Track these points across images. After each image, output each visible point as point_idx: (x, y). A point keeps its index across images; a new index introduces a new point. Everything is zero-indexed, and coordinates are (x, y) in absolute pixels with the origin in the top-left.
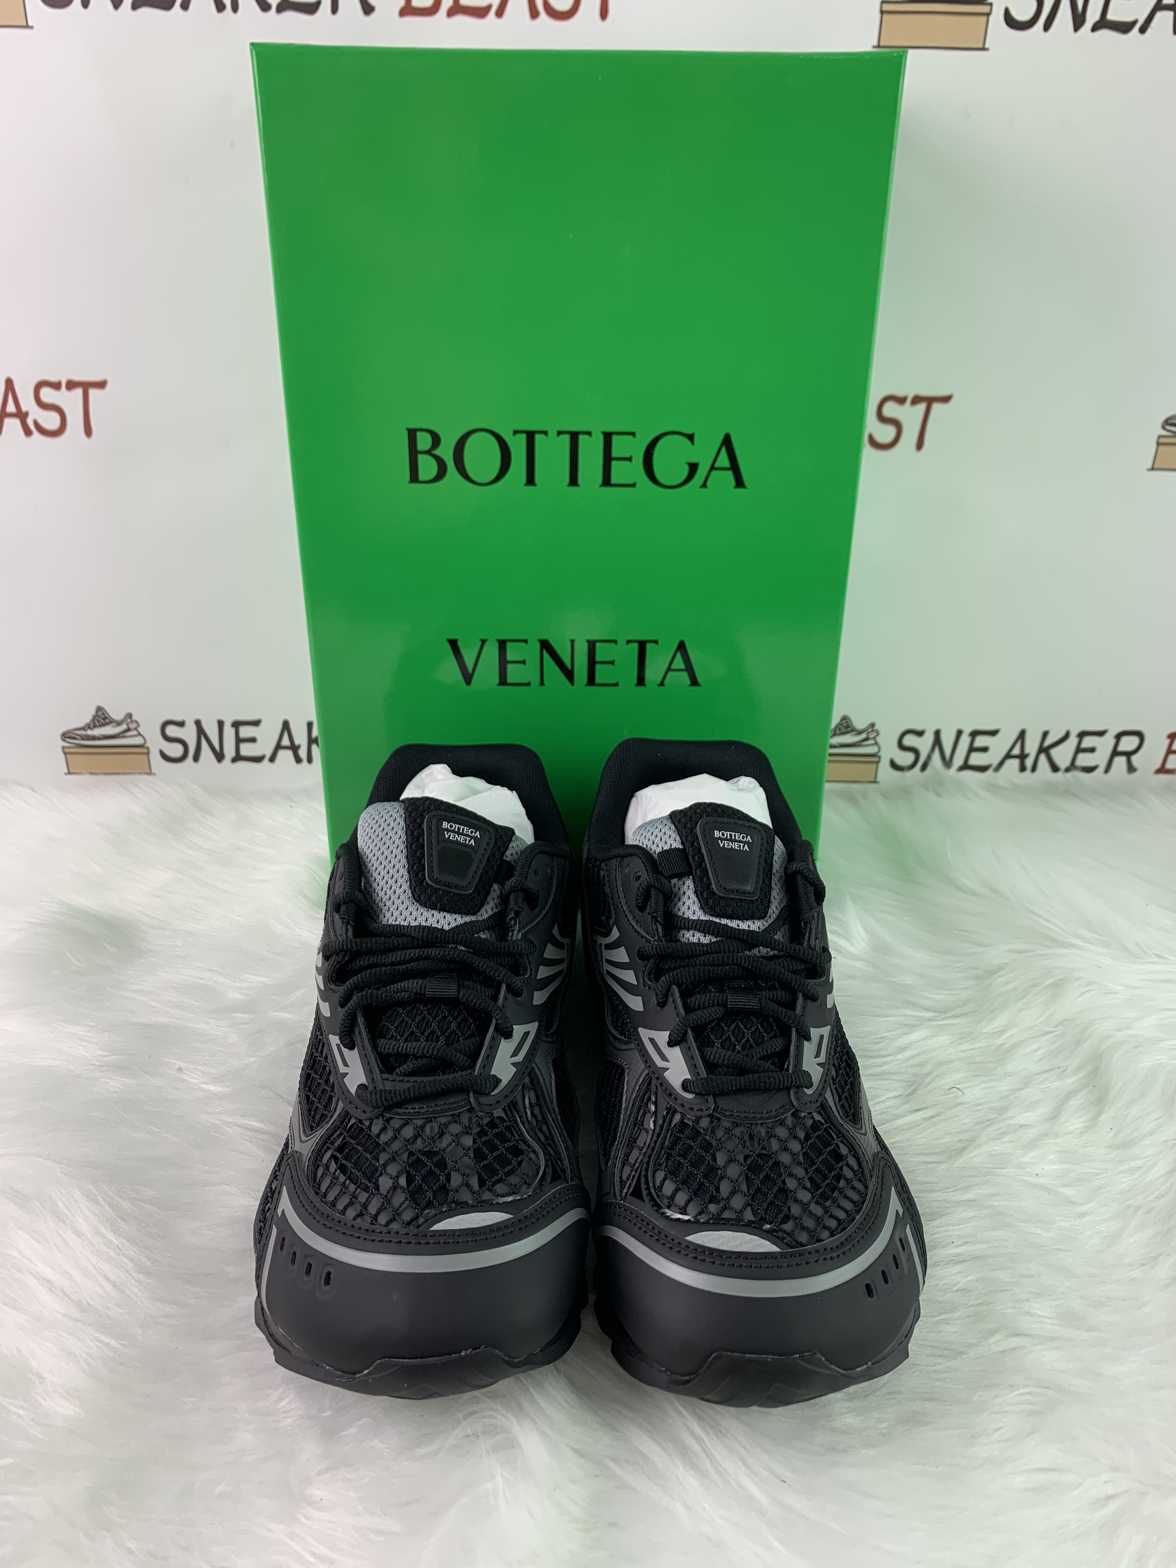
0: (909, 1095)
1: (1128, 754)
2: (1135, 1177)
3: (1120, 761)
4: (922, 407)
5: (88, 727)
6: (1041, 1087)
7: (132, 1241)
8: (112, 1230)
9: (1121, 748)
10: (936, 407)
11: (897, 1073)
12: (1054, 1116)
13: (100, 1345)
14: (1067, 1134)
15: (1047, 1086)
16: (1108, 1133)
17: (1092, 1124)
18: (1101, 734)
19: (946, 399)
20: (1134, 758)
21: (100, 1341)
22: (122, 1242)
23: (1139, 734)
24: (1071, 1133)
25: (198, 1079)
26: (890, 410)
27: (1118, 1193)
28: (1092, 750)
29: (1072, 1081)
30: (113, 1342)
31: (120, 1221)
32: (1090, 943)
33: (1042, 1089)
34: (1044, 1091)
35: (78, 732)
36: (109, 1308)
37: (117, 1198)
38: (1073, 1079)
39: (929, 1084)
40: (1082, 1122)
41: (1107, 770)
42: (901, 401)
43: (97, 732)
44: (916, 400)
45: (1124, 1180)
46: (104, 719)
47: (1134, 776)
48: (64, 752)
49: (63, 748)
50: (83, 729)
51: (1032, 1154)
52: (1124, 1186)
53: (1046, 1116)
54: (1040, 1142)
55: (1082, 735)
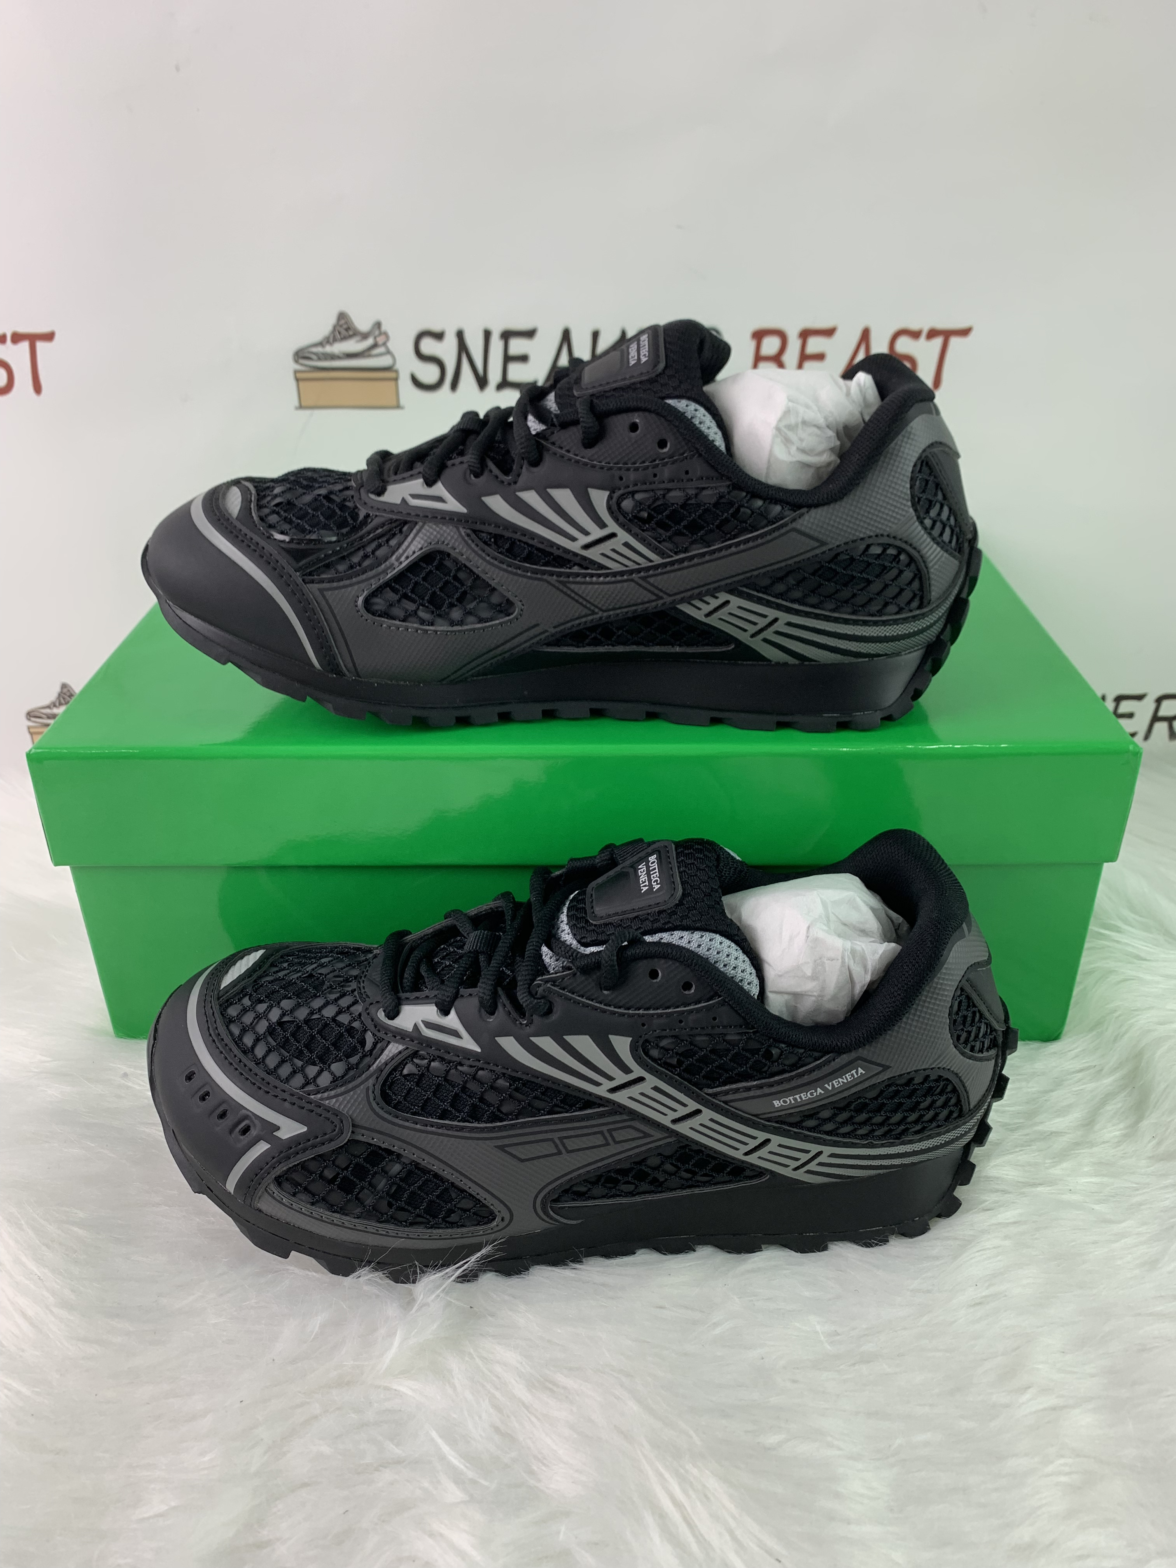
1: (1170, 720)
3: (1161, 728)
4: (938, 341)
5: (51, 704)
6: (1074, 1089)
7: (54, 1270)
8: (34, 1259)
9: (1162, 713)
10: (954, 341)
12: (1089, 1122)
13: (9, 1393)
14: (1104, 1143)
15: (1081, 1087)
16: (1149, 1142)
17: (1131, 1133)
18: (1140, 698)
19: (965, 332)
21: (9, 1390)
22: (44, 1273)
24: (1107, 1142)
25: (143, 1086)
26: (904, 345)
27: (1162, 1211)
28: (1130, 716)
29: (1108, 1082)
30: (24, 1390)
31: (44, 1248)
32: (1133, 927)
34: (1077, 1094)
35: (44, 711)
37: (43, 1222)
38: (1109, 1080)
40: (1121, 1130)
41: (1147, 737)
42: (916, 335)
44: (932, 334)
45: (1167, 1196)
46: (69, 697)
48: (30, 732)
49: (29, 728)
50: (48, 707)
51: (1064, 1165)
52: (1167, 1203)
53: (1079, 1123)
54: (1073, 1152)
55: (1119, 699)
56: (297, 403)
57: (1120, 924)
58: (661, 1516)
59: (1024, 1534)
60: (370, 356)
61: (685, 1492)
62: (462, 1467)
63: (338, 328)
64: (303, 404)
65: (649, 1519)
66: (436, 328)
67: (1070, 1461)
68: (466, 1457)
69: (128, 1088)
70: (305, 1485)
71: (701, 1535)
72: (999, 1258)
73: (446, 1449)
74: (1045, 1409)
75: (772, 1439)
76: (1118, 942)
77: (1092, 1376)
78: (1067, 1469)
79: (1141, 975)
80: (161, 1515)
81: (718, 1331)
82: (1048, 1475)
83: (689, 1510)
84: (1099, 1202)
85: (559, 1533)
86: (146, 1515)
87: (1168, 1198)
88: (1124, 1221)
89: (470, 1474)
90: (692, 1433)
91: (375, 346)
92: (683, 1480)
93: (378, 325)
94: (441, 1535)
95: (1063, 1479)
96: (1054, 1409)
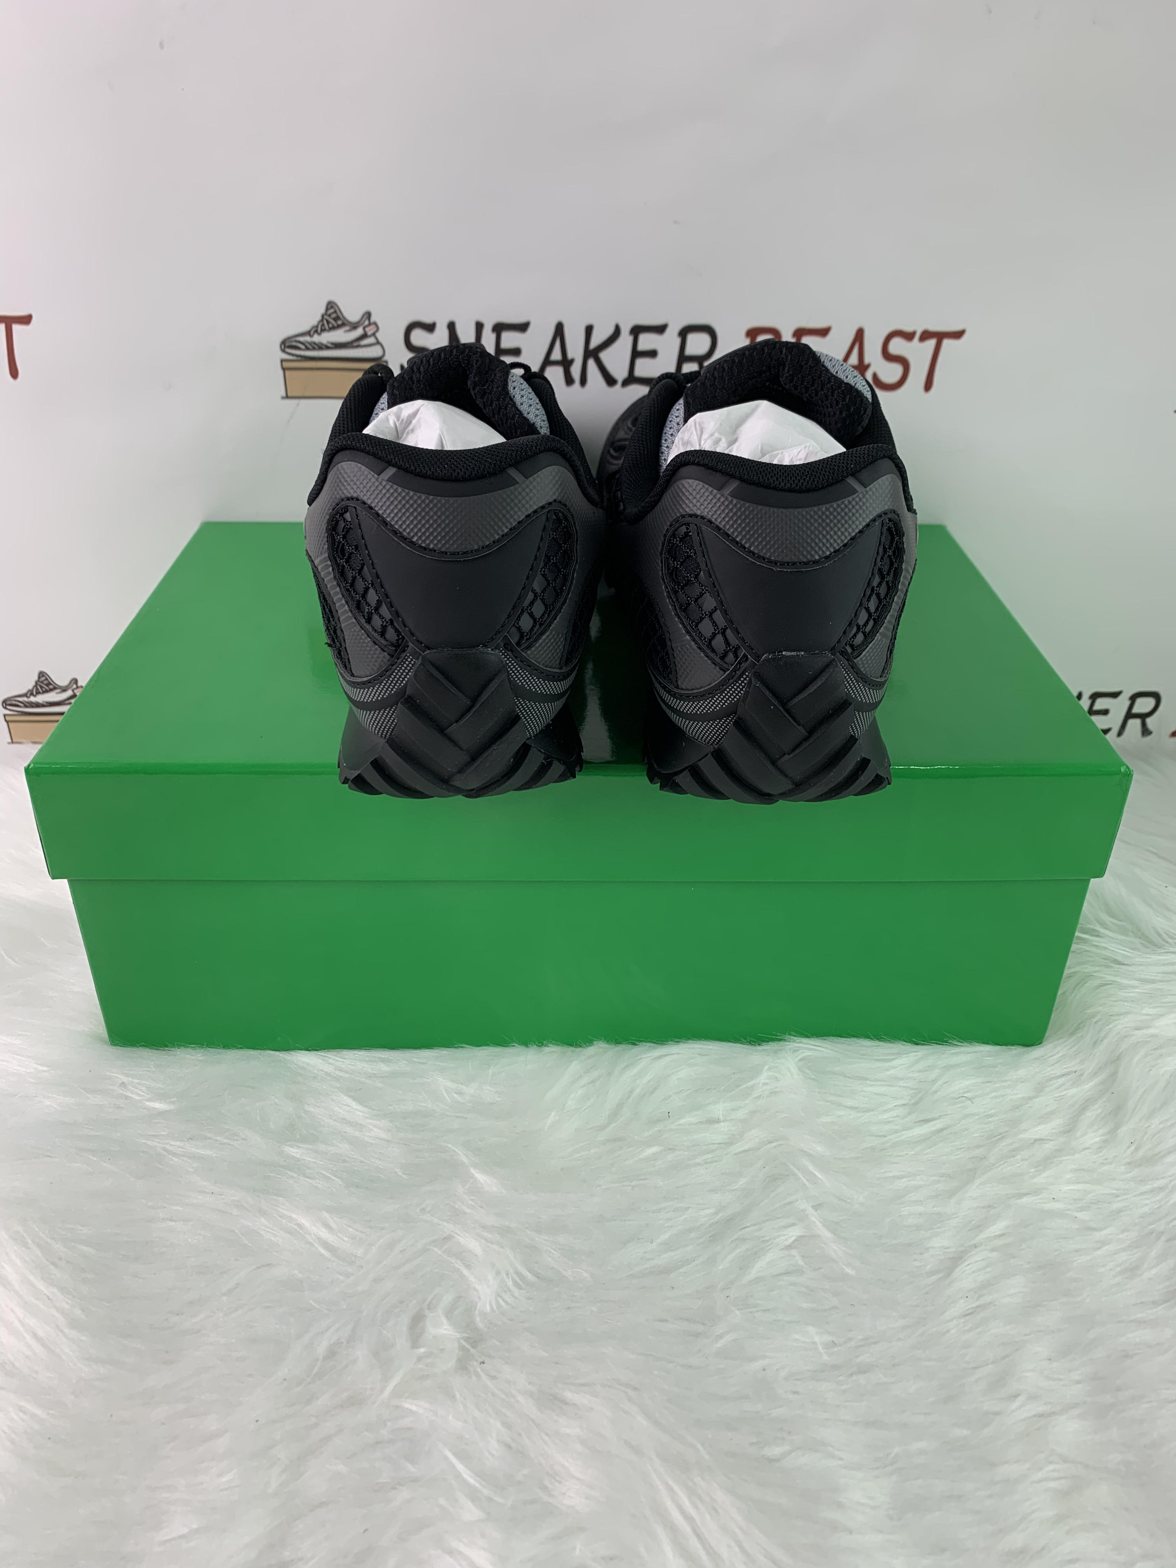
0: (915, 1104)
1: (1143, 717)
2: (1158, 1198)
3: (1134, 724)
4: (932, 343)
5: (31, 693)
6: (1055, 1095)
7: (63, 1290)
8: (42, 1279)
9: (1136, 710)
10: (946, 342)
11: (902, 1079)
12: (1070, 1129)
13: (24, 1417)
14: (1085, 1149)
15: (1062, 1093)
16: (1129, 1147)
17: (1111, 1139)
18: (1115, 695)
19: (958, 335)
20: (1149, 721)
21: (25, 1413)
22: (53, 1292)
23: (1156, 696)
24: (1088, 1148)
25: (143, 1096)
26: (897, 346)
27: (1140, 1217)
28: (1105, 712)
30: (39, 1412)
31: (52, 1267)
32: (1110, 930)
33: (1057, 1097)
34: (1058, 1101)
35: (20, 699)
36: (37, 1372)
37: (49, 1240)
38: (1088, 1086)
39: (936, 1092)
40: (1101, 1135)
41: (1120, 734)
42: (909, 336)
43: (40, 698)
44: (926, 335)
45: (1148, 1202)
46: (47, 685)
47: (1149, 738)
48: (6, 720)
50: (25, 695)
51: (1048, 1173)
52: (1146, 1209)
53: (1062, 1129)
54: (1056, 1160)
55: (1095, 696)
56: (284, 394)
57: (1098, 928)
58: (672, 1529)
59: (1017, 1540)
60: (358, 346)
61: (696, 1507)
62: (477, 1485)
63: (326, 317)
64: (289, 394)
65: (661, 1533)
66: (428, 320)
67: (1058, 1467)
68: (480, 1474)
69: (127, 1097)
70: (322, 1504)
71: (711, 1548)
72: (988, 1270)
73: (460, 1467)
74: (1034, 1416)
75: (776, 1451)
76: (1096, 946)
77: (1078, 1382)
78: (1056, 1475)
79: (1117, 979)
80: (182, 1537)
81: (720, 1344)
82: (1039, 1481)
83: (698, 1522)
84: (1081, 1209)
85: (575, 1548)
86: (167, 1538)
87: (1147, 1204)
88: (1106, 1228)
89: (486, 1492)
90: (699, 1446)
91: (364, 336)
92: (692, 1492)
93: (368, 315)
94: (460, 1553)
95: (1052, 1484)
96: (1041, 1415)
